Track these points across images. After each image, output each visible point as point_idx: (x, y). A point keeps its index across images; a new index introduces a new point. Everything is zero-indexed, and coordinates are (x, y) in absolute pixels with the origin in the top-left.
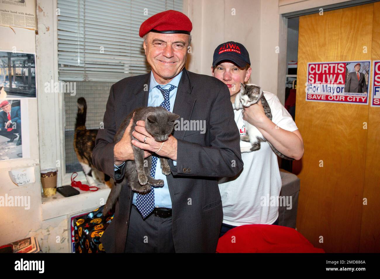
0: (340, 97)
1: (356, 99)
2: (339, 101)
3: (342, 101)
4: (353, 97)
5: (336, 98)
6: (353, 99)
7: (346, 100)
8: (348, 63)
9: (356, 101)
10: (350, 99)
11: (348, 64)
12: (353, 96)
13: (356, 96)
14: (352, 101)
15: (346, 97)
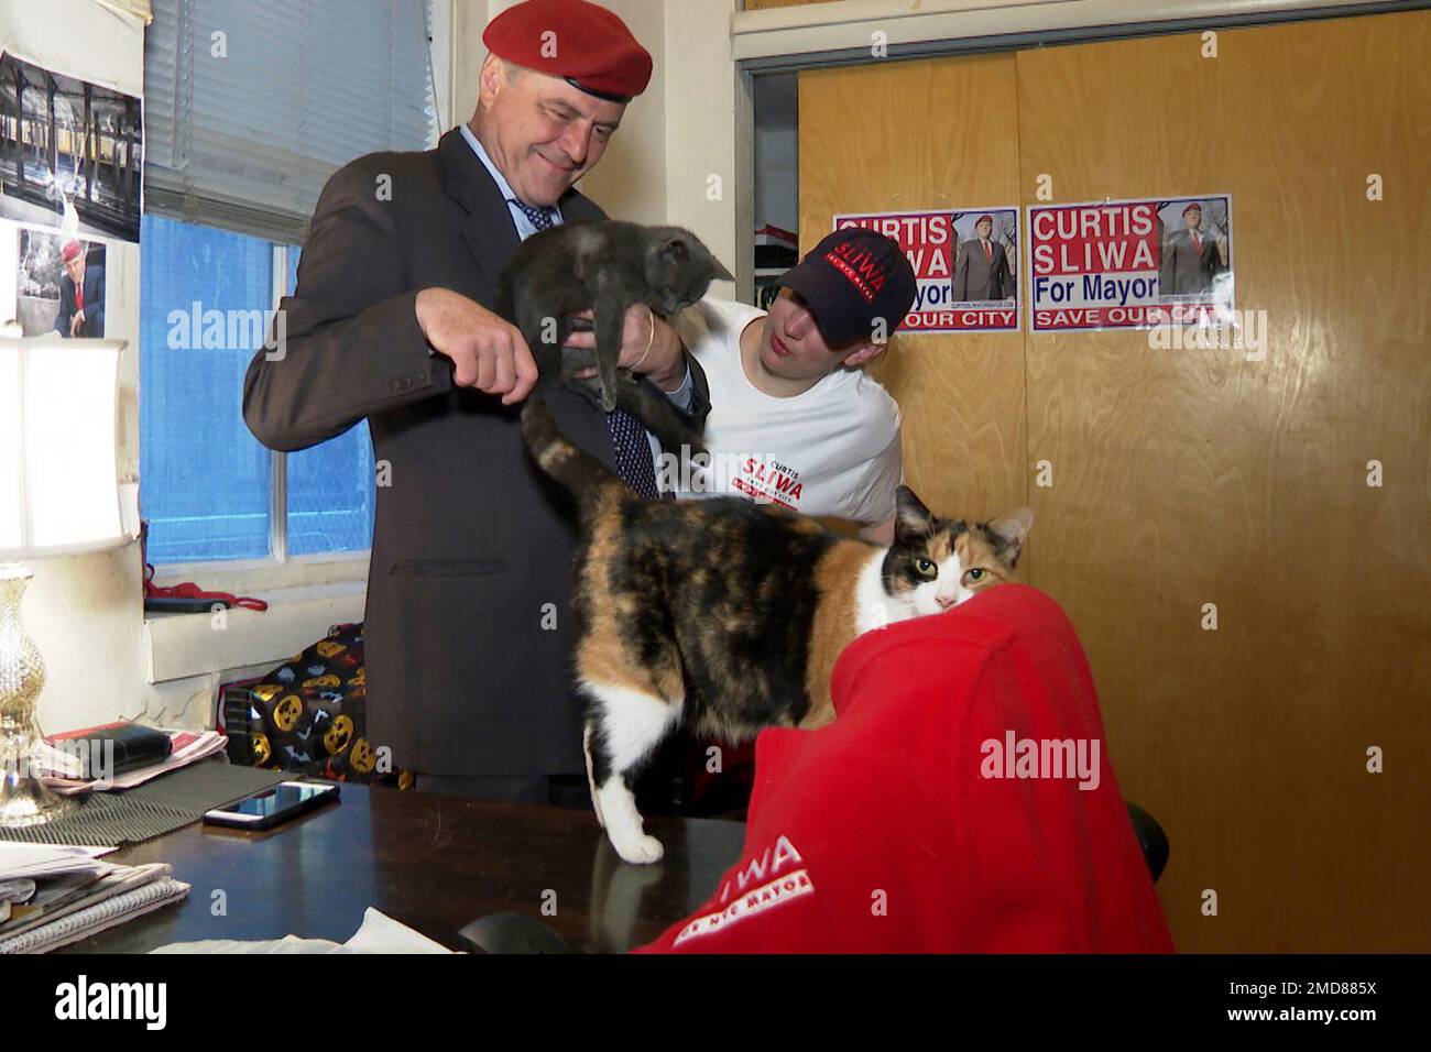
0: (941, 316)
1: (986, 318)
2: (937, 327)
3: (946, 326)
4: (977, 312)
5: (930, 320)
6: (978, 318)
7: (958, 325)
8: (956, 215)
9: (986, 326)
10: (969, 319)
11: (956, 217)
12: (977, 309)
13: (987, 309)
14: (977, 327)
15: (958, 315)
